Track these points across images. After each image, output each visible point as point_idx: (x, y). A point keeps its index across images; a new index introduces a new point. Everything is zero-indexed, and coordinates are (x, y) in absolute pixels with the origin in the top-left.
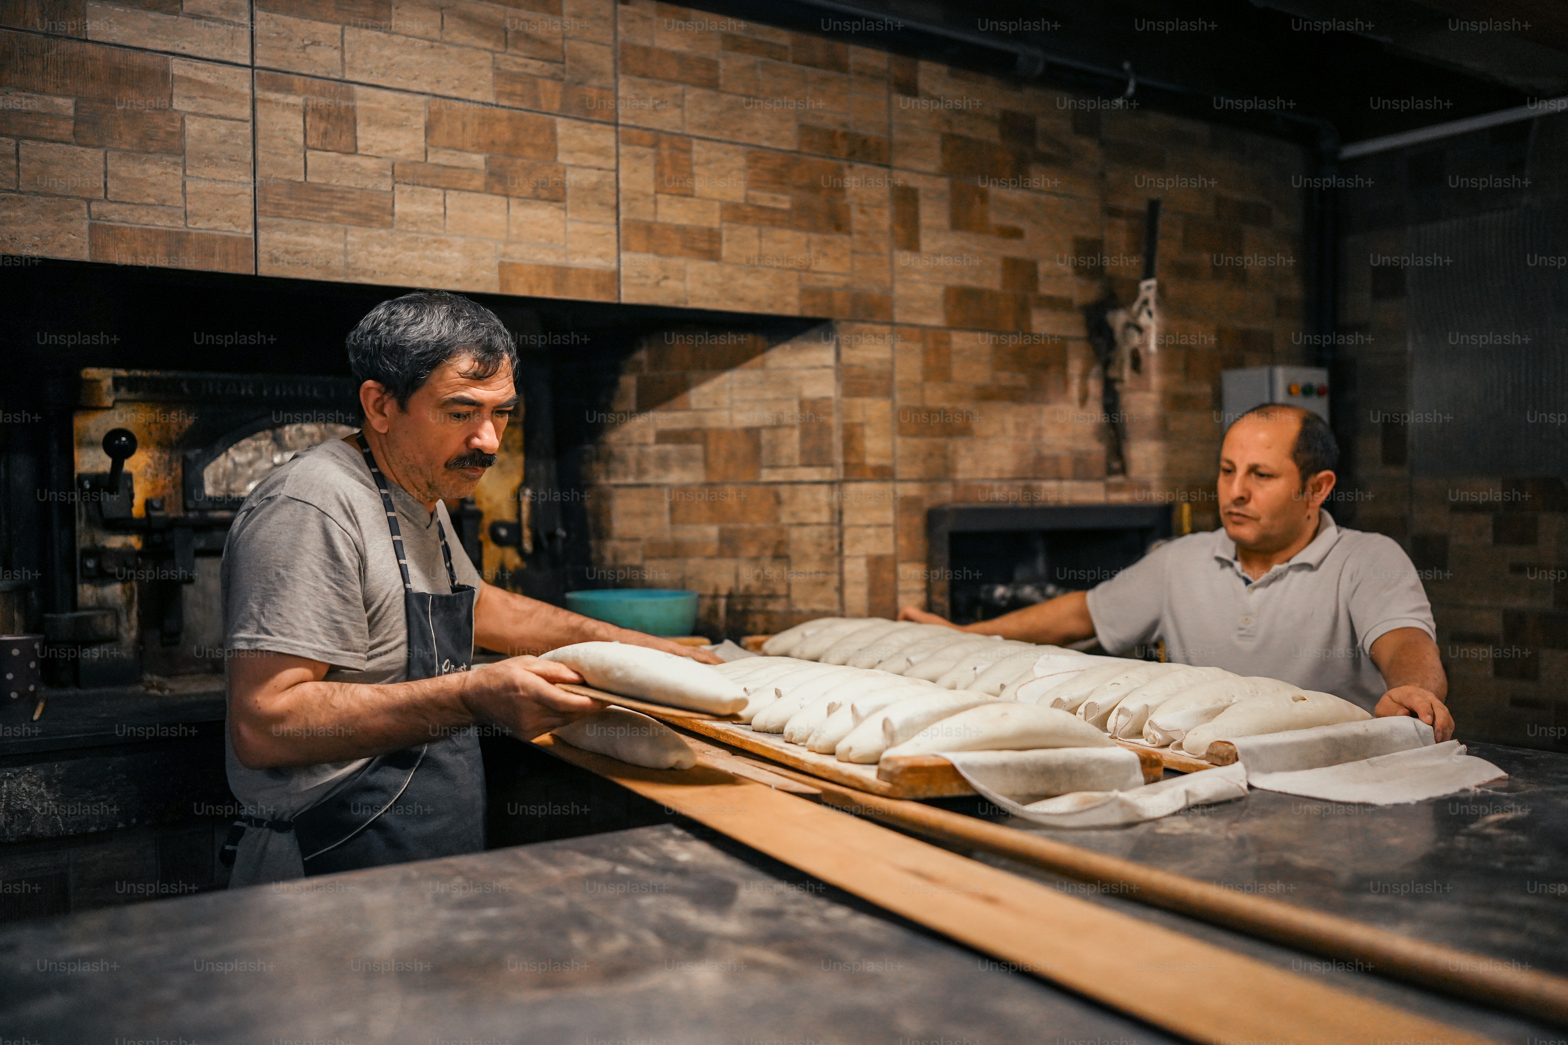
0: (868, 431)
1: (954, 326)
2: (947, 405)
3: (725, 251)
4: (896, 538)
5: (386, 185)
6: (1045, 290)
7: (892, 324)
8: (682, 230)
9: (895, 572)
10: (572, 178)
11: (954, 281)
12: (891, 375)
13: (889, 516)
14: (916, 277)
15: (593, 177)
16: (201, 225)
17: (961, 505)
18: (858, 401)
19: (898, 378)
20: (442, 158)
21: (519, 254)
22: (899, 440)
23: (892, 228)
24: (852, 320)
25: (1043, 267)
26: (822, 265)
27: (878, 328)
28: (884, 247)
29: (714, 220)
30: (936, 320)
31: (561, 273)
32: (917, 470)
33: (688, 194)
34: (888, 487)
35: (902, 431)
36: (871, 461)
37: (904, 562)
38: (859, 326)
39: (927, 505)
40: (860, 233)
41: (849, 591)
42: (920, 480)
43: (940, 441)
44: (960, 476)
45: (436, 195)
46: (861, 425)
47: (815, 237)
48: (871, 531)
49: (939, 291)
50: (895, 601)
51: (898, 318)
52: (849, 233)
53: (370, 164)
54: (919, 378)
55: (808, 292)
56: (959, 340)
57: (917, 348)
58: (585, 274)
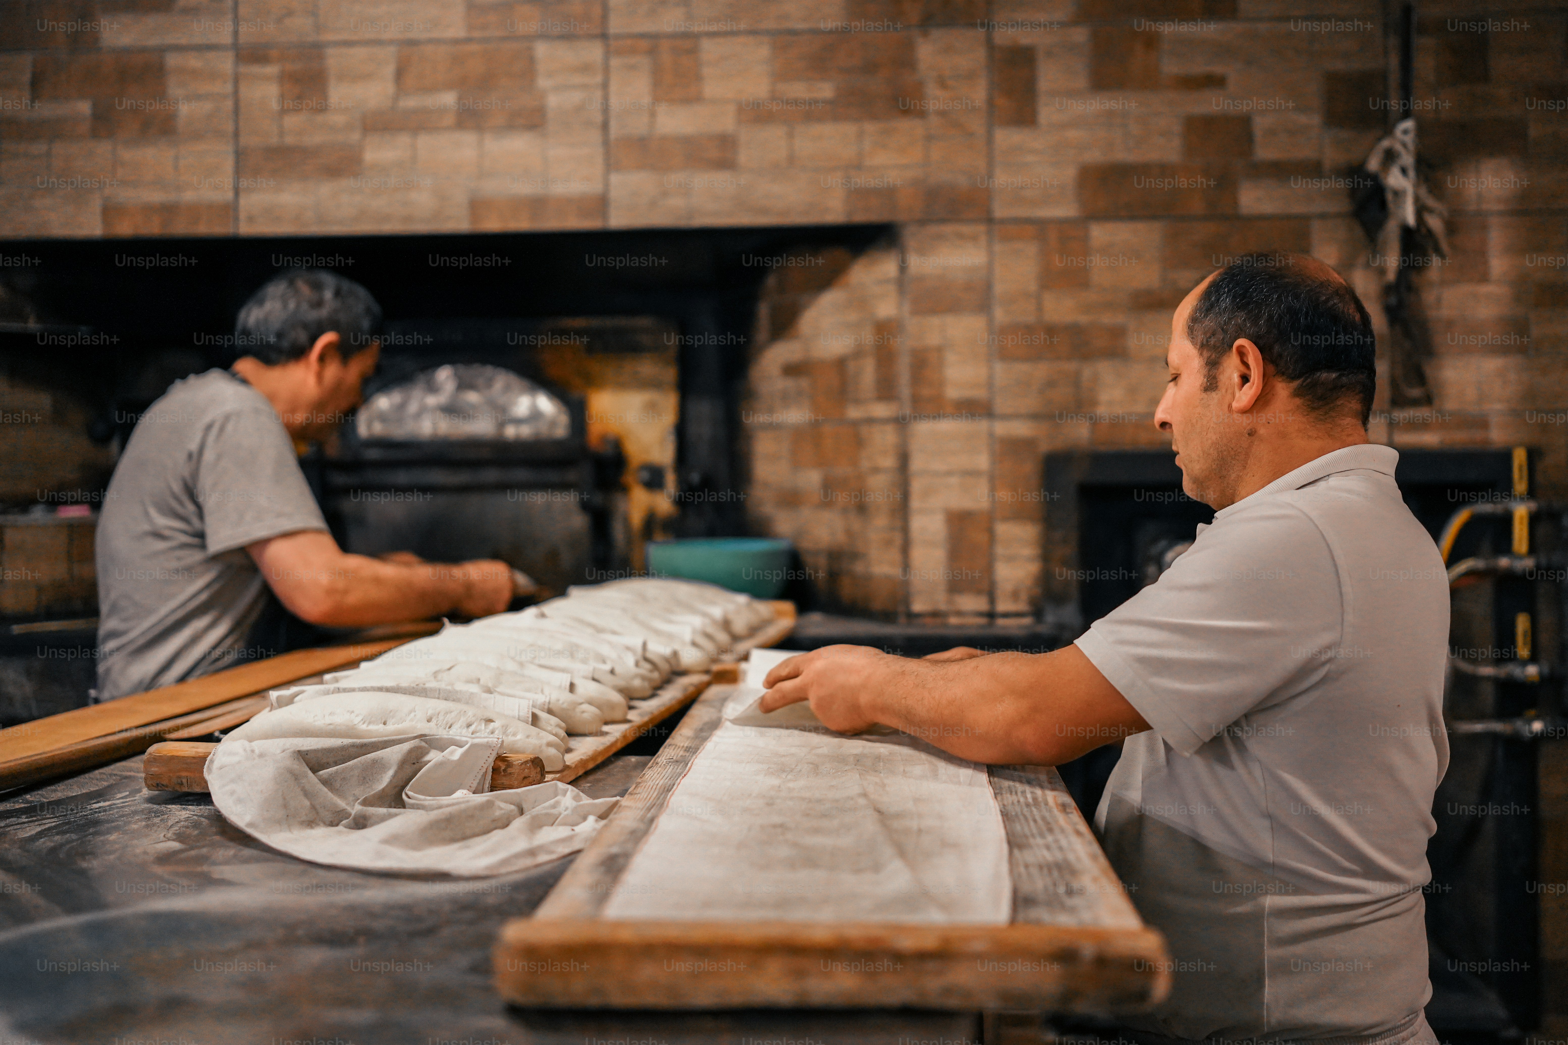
0: (951, 357)
1: (1092, 216)
2: (1083, 319)
3: (743, 157)
4: (993, 489)
5: (355, 137)
6: (1264, 152)
7: (990, 220)
8: (687, 141)
9: (991, 532)
10: (553, 101)
11: (1095, 156)
12: (988, 287)
13: (983, 461)
14: (1030, 158)
15: (576, 97)
16: (189, 196)
17: (1103, 448)
18: (935, 321)
19: (999, 288)
20: (410, 102)
21: (491, 187)
22: (999, 368)
23: (990, 102)
24: (923, 222)
25: (1260, 124)
26: (880, 159)
27: (966, 229)
28: (977, 125)
29: (727, 123)
30: (1066, 210)
31: (538, 203)
32: (1030, 403)
33: (697, 99)
34: (982, 426)
35: (1005, 355)
36: (952, 393)
37: (1006, 519)
38: (934, 229)
39: (1044, 447)
40: (942, 114)
41: (918, 555)
42: (1035, 417)
43: (1071, 366)
44: (1102, 411)
45: (404, 139)
46: (940, 349)
47: (870, 127)
48: (954, 480)
49: (1070, 173)
50: (989, 569)
51: (1000, 211)
52: (922, 114)
53: (338, 119)
54: (1033, 287)
55: (857, 194)
56: (1099, 233)
57: (1031, 249)
58: (566, 203)
